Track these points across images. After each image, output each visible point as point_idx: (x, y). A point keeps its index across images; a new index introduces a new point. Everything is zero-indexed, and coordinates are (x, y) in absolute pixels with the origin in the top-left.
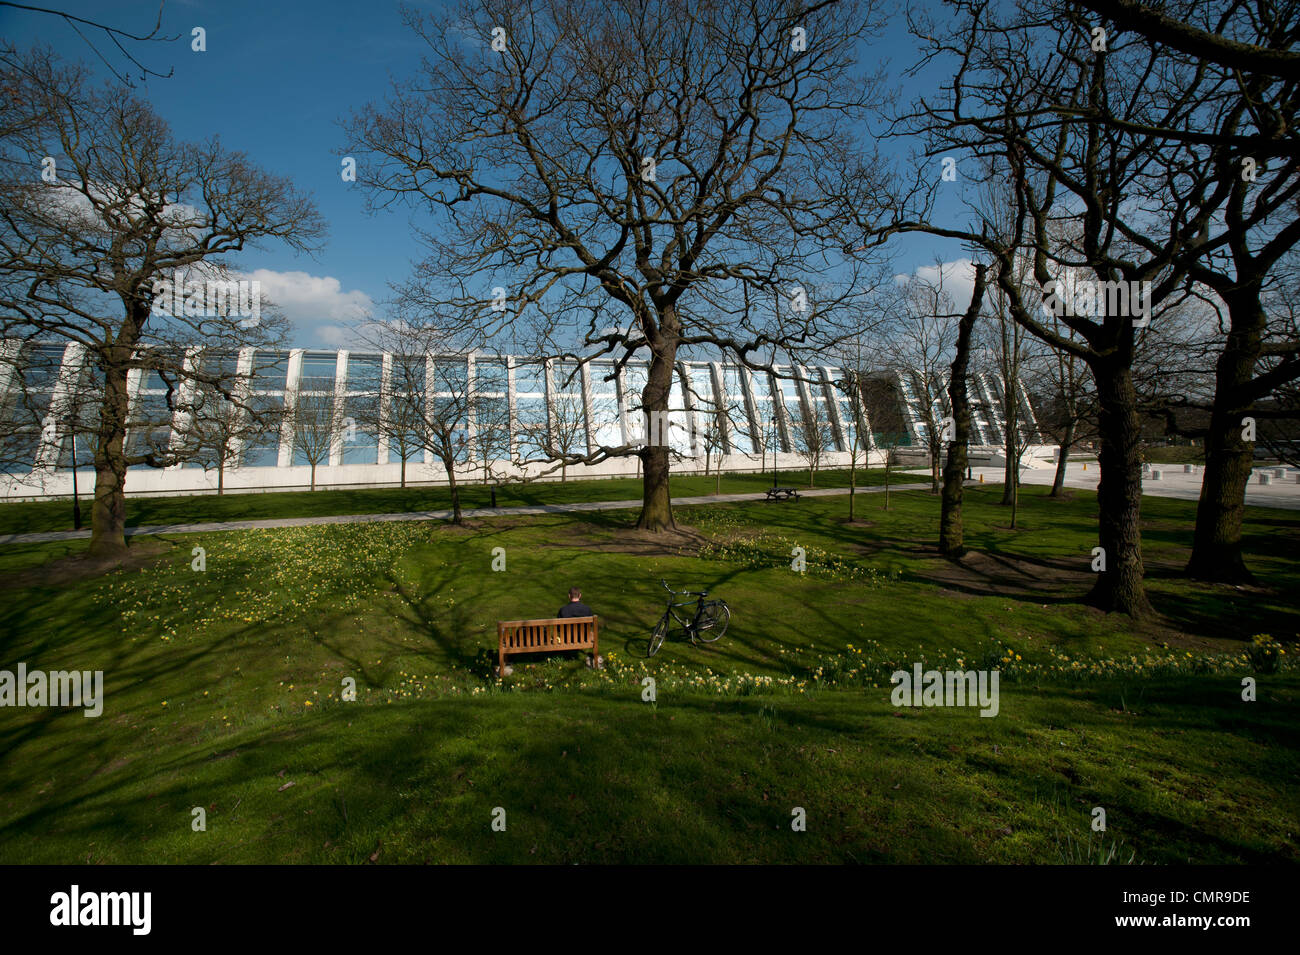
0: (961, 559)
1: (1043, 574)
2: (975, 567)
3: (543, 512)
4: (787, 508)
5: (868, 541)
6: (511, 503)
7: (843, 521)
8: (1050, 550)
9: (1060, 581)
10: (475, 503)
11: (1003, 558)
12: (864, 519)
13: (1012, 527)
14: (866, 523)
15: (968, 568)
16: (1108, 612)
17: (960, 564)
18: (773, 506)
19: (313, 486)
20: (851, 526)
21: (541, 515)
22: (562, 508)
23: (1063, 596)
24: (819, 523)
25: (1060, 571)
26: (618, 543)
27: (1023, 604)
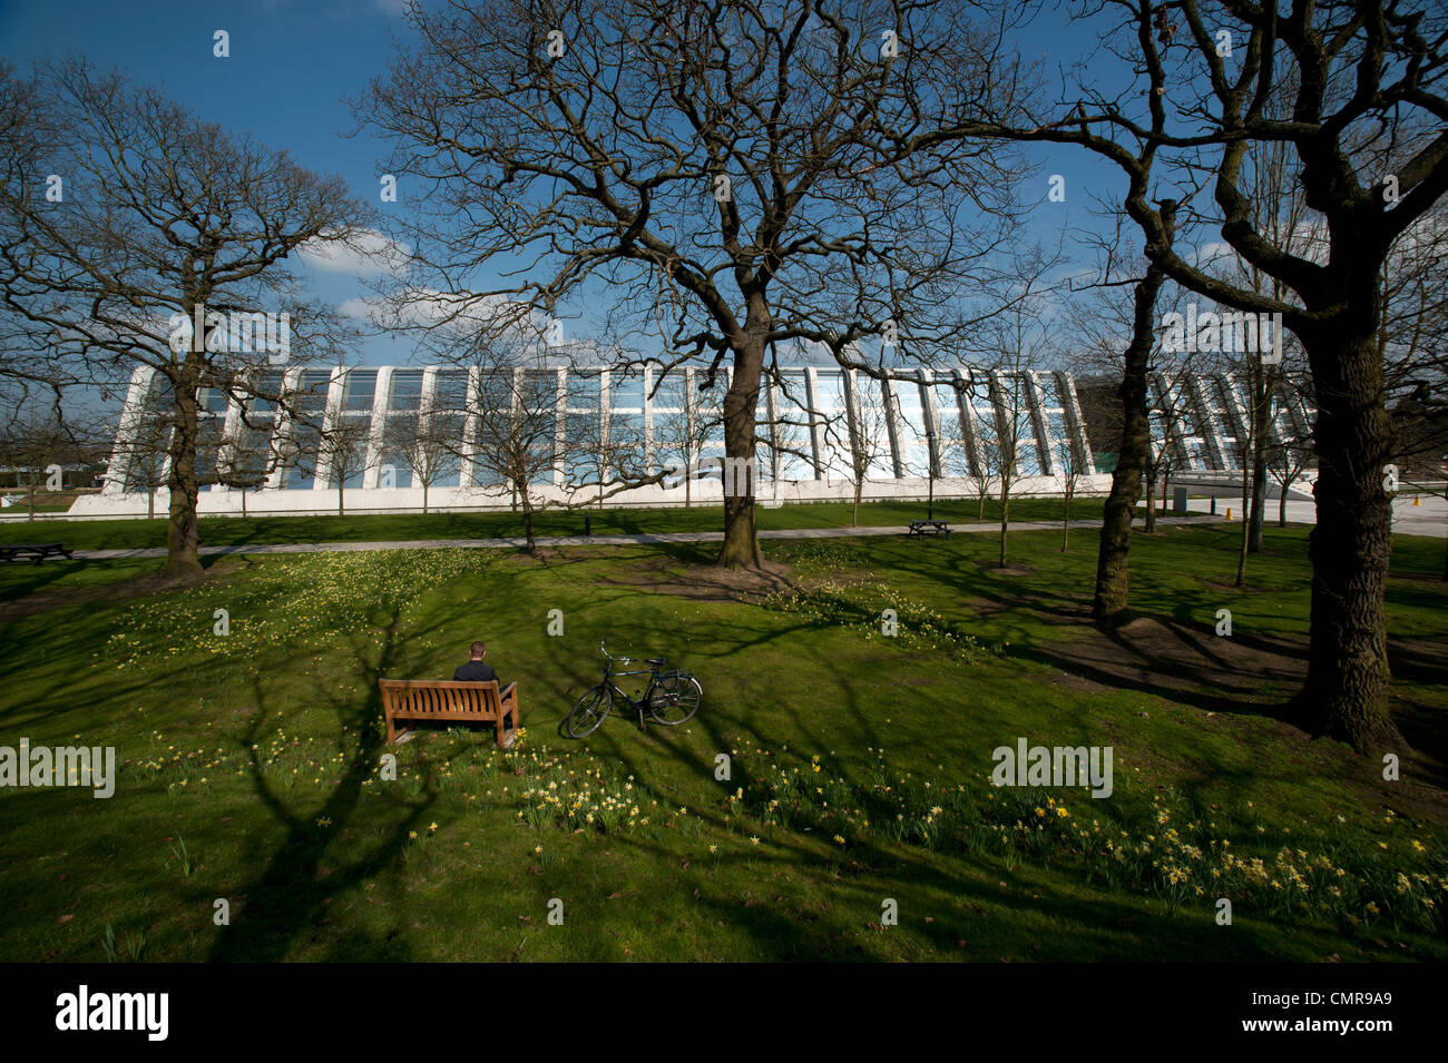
0: (1122, 629)
1: (1242, 660)
2: (1137, 643)
3: (634, 541)
4: (929, 546)
5: (1005, 595)
6: (610, 531)
7: (991, 566)
8: (1280, 623)
9: (1267, 673)
10: (568, 529)
11: (1189, 631)
12: (1020, 565)
13: (1238, 584)
14: (1023, 569)
15: (1126, 645)
16: (1315, 737)
17: (1115, 638)
18: (911, 543)
19: (425, 508)
20: (997, 574)
21: (630, 546)
22: (660, 538)
23: (1253, 699)
24: (955, 568)
25: (1276, 657)
26: (681, 584)
27: (1178, 707)
